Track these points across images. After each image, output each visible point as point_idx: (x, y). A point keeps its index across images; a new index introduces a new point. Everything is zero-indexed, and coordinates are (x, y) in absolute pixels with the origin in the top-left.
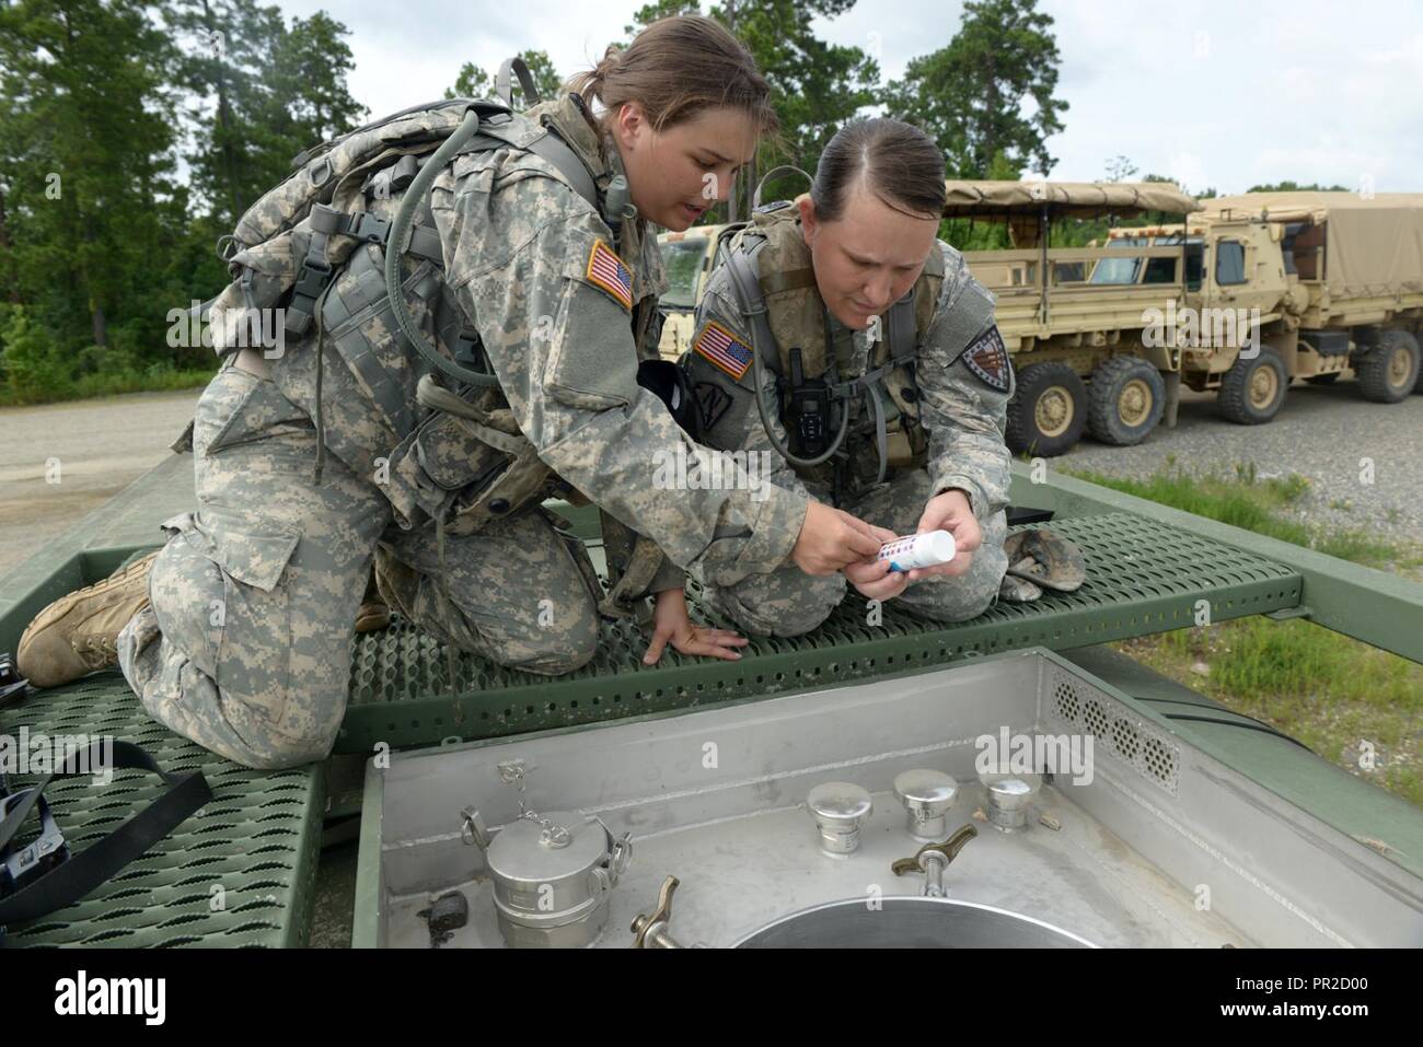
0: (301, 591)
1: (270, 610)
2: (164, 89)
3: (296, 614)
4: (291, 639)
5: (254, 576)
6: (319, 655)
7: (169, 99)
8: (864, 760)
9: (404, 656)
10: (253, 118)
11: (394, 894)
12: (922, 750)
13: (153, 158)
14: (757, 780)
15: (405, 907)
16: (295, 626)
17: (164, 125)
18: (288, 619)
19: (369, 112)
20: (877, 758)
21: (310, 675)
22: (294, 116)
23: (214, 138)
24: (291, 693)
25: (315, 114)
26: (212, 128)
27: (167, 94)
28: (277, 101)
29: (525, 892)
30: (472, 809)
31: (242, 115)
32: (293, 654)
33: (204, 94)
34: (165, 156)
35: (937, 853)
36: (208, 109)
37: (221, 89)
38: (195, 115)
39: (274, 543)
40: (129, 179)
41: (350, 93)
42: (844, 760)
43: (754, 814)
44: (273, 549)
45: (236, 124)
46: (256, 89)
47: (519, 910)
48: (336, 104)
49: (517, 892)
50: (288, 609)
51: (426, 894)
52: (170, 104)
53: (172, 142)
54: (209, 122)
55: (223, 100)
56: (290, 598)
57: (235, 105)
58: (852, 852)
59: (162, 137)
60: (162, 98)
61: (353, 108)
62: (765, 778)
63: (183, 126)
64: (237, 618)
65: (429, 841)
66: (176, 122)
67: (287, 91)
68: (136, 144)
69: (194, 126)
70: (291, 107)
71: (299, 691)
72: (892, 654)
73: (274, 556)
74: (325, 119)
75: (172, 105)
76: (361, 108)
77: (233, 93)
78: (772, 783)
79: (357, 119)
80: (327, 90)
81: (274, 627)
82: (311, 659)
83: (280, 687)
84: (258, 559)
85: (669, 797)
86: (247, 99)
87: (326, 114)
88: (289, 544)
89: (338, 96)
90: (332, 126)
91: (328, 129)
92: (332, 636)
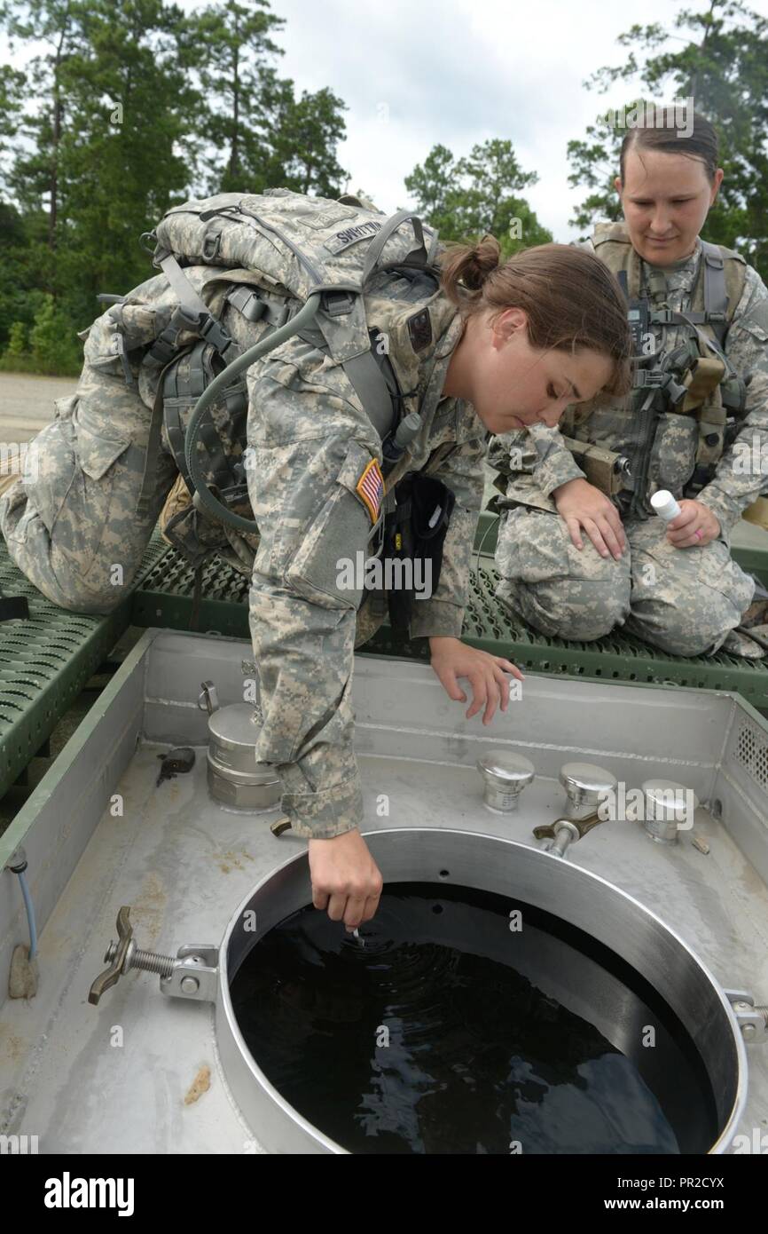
0: (122, 485)
1: (98, 493)
2: (191, 138)
3: (115, 500)
4: (107, 518)
5: (91, 468)
6: (125, 534)
7: (194, 148)
8: (548, 746)
9: (216, 583)
10: (256, 171)
11: (147, 738)
12: (603, 753)
13: (172, 194)
14: (447, 735)
15: (152, 749)
16: (112, 510)
17: (184, 167)
18: (109, 503)
19: (350, 178)
20: (560, 748)
21: (115, 548)
22: (288, 174)
23: (222, 184)
24: (98, 557)
25: (306, 174)
26: (222, 175)
27: (193, 143)
28: (278, 159)
29: (226, 749)
30: (210, 684)
31: (246, 168)
32: (106, 530)
33: (220, 146)
34: (181, 194)
35: (572, 826)
36: (222, 158)
37: (235, 144)
38: (211, 162)
39: (110, 445)
40: (152, 208)
41: (338, 160)
42: (529, 742)
43: (442, 763)
44: (107, 449)
45: (241, 174)
46: (262, 148)
47: (220, 763)
48: (324, 167)
49: (220, 748)
50: (111, 495)
51: (170, 745)
52: (193, 150)
53: (190, 183)
54: (221, 170)
55: (234, 152)
56: (113, 488)
57: (242, 158)
58: (508, 811)
59: (181, 177)
60: (188, 145)
61: (338, 173)
62: (456, 736)
63: (201, 171)
64: (77, 494)
65: (180, 704)
66: (196, 167)
67: (286, 151)
68: (161, 181)
69: (209, 172)
70: (286, 166)
71: (104, 557)
72: (600, 667)
73: (107, 455)
74: (312, 180)
75: (195, 152)
76: (342, 172)
77: (243, 148)
78: (461, 741)
79: (339, 182)
80: (318, 155)
81: (98, 507)
82: (117, 536)
83: (92, 551)
84: (96, 455)
85: (373, 726)
86: (254, 155)
87: (314, 175)
88: (119, 448)
89: (327, 161)
90: (317, 185)
91: (314, 188)
92: (137, 523)
